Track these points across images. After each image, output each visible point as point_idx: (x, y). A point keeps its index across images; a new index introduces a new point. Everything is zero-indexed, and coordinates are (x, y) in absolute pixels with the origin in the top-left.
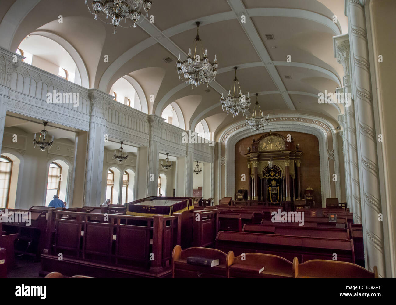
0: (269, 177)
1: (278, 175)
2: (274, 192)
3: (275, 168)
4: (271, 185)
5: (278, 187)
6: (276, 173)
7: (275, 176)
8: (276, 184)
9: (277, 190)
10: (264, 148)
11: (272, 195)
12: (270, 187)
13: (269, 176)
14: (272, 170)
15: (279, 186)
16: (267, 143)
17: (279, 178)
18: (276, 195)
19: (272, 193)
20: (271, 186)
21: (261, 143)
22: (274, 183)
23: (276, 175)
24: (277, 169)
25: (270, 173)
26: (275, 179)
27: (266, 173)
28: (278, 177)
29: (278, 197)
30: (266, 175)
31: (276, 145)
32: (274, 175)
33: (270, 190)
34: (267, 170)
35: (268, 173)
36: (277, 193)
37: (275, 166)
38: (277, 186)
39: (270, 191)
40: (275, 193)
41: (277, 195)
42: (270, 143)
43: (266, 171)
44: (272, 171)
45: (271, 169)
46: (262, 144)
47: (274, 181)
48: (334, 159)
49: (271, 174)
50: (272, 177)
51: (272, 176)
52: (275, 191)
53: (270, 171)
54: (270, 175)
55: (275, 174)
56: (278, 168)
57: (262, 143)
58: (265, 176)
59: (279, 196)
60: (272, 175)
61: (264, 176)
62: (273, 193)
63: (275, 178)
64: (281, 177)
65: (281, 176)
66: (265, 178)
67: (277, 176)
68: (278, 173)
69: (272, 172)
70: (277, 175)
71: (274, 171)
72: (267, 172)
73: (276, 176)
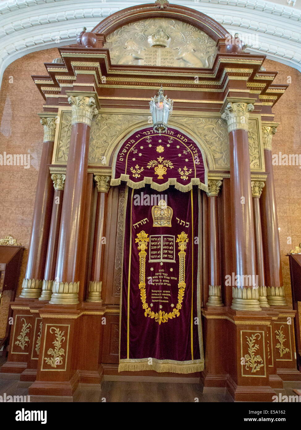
0: (143, 183)
1: (191, 176)
2: (162, 261)
3: (175, 143)
4: (151, 221)
6: (179, 163)
7: (173, 181)
8: (174, 221)
9: (178, 251)
11: (148, 273)
12: (143, 234)
13: (143, 175)
14: (160, 149)
15: (188, 231)
18: (170, 274)
19: (148, 265)
20: (151, 230)
22: (164, 213)
23: (178, 176)
24: (184, 148)
25: (151, 164)
26: (171, 192)
27: (132, 164)
28: (188, 181)
29: (182, 284)
30: (129, 173)
32: (171, 173)
33: (143, 246)
34: (137, 147)
35: (142, 162)
36: (176, 266)
37: (176, 132)
38: (175, 229)
39: (142, 255)
40: (167, 266)
41: (176, 273)
42: (155, 45)
43: (132, 155)
44: (162, 154)
45: (154, 148)
47: (164, 202)
49: (152, 169)
50: (160, 182)
51: (160, 177)
52: (168, 256)
53: (151, 154)
54: (151, 173)
55: (175, 169)
56: (190, 142)
58: (125, 177)
59: (188, 280)
60: (160, 171)
61: (117, 176)
62: (156, 265)
63: (172, 187)
64: (206, 185)
65: (202, 180)
66: (124, 183)
67: (185, 178)
68: (190, 165)
69: (160, 159)
70: (184, 173)
71: (169, 154)
72: (136, 156)
73: (180, 181)
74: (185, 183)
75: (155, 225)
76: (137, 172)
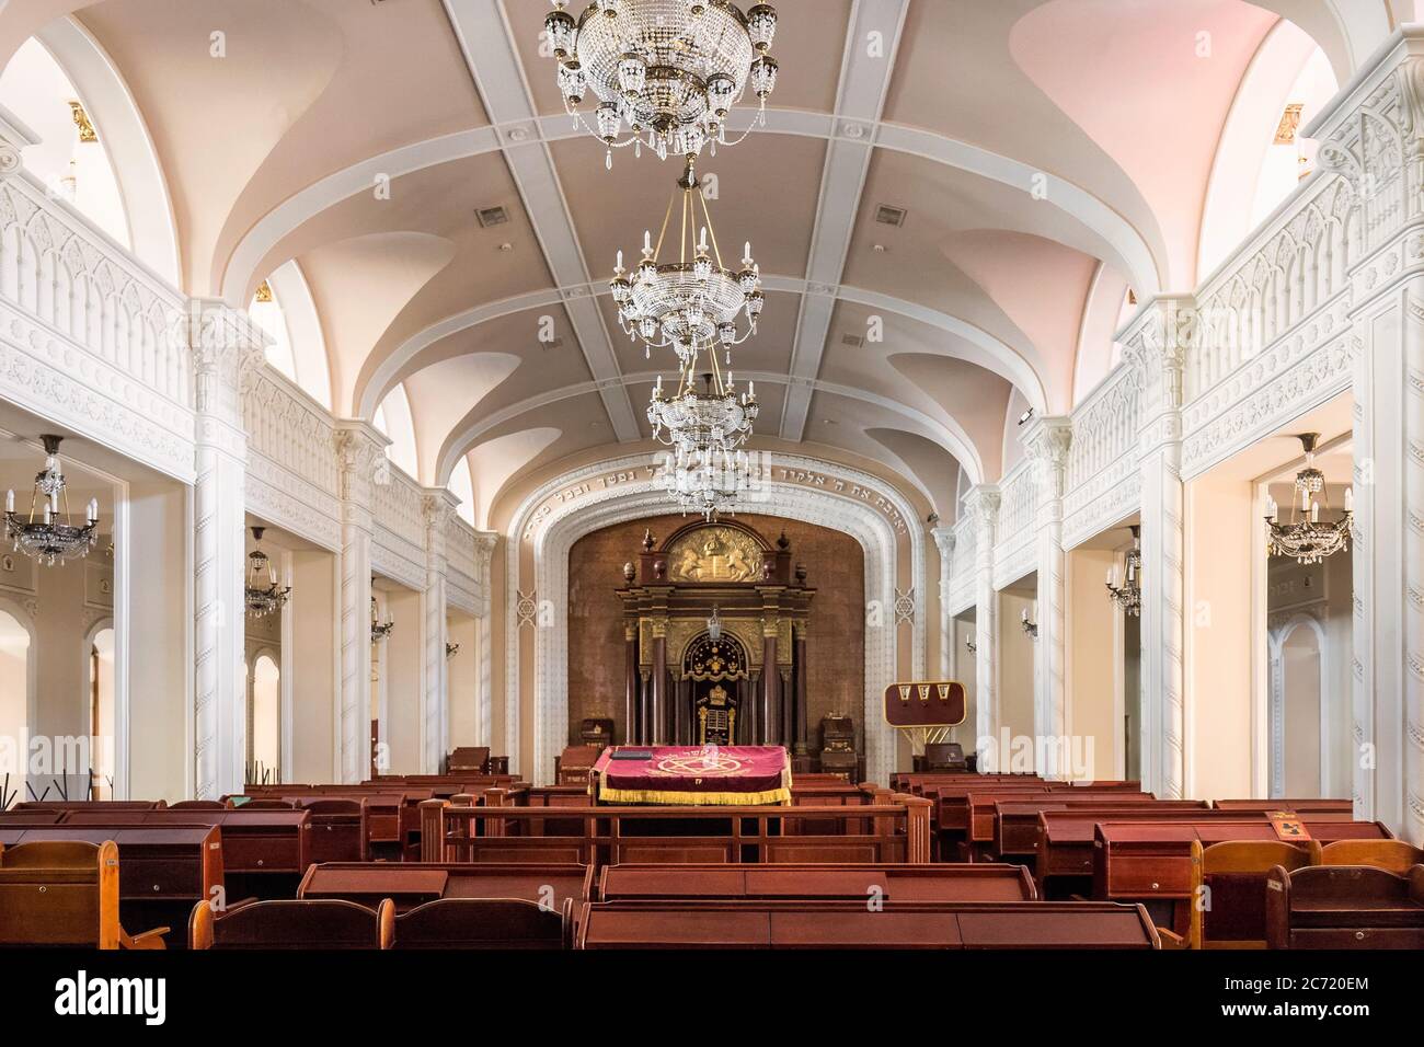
0: (702, 678)
1: (737, 669)
2: (717, 729)
3: (726, 644)
4: (709, 701)
5: (733, 710)
6: (729, 660)
7: (724, 673)
8: (727, 701)
9: (729, 721)
10: (688, 572)
12: (703, 709)
13: (704, 670)
14: (715, 650)
15: (735, 708)
16: (699, 552)
17: (740, 677)
18: (723, 737)
19: (707, 731)
20: (708, 705)
21: (676, 550)
22: (718, 696)
23: (728, 669)
24: (731, 647)
25: (709, 662)
26: (723, 682)
27: (695, 663)
28: (735, 673)
30: (694, 669)
31: (731, 562)
32: (724, 668)
33: (703, 717)
34: (698, 649)
35: (703, 661)
36: (727, 732)
37: (727, 636)
38: (727, 707)
39: (703, 723)
40: (720, 732)
41: (727, 736)
42: (711, 555)
43: (695, 656)
44: (716, 654)
45: (711, 649)
46: (680, 556)
47: (719, 688)
48: (912, 621)
49: (710, 666)
50: (716, 674)
51: (716, 672)
52: (721, 725)
53: (709, 655)
54: (709, 668)
55: (726, 665)
56: (736, 642)
57: (682, 553)
58: (691, 672)
60: (716, 667)
61: (686, 673)
62: (713, 731)
63: (723, 678)
64: (748, 675)
65: (745, 672)
66: (690, 677)
67: (733, 671)
68: (736, 661)
69: (715, 658)
70: (732, 667)
71: (722, 653)
72: (698, 656)
73: (730, 673)
74: (733, 674)
75: (713, 703)
76: (699, 667)
